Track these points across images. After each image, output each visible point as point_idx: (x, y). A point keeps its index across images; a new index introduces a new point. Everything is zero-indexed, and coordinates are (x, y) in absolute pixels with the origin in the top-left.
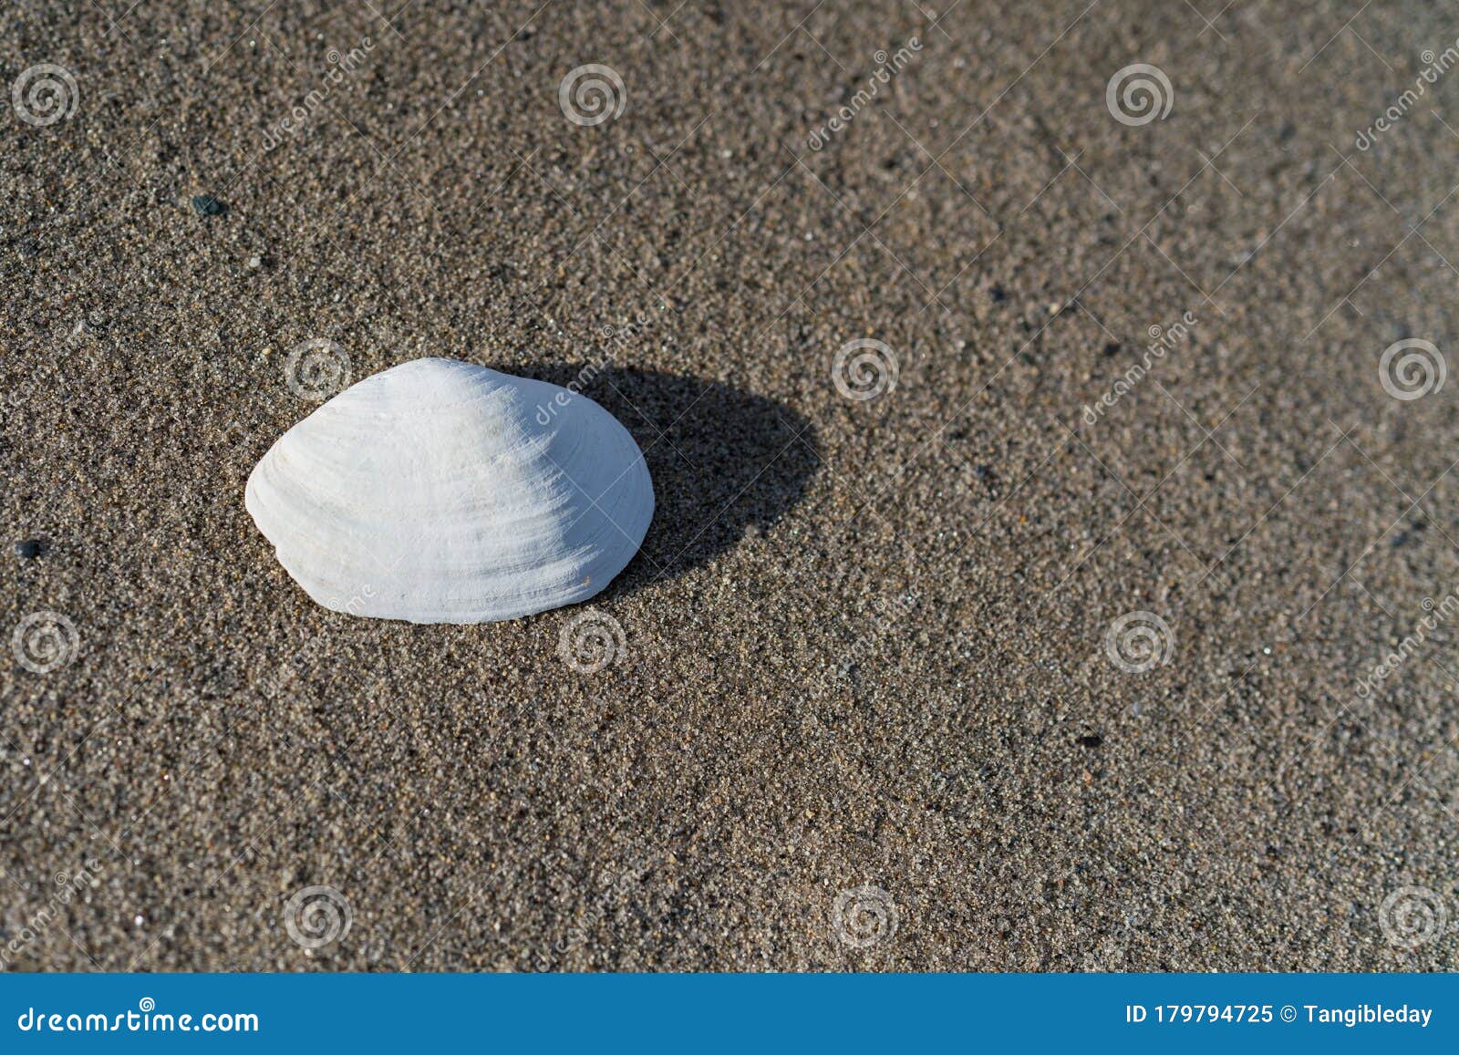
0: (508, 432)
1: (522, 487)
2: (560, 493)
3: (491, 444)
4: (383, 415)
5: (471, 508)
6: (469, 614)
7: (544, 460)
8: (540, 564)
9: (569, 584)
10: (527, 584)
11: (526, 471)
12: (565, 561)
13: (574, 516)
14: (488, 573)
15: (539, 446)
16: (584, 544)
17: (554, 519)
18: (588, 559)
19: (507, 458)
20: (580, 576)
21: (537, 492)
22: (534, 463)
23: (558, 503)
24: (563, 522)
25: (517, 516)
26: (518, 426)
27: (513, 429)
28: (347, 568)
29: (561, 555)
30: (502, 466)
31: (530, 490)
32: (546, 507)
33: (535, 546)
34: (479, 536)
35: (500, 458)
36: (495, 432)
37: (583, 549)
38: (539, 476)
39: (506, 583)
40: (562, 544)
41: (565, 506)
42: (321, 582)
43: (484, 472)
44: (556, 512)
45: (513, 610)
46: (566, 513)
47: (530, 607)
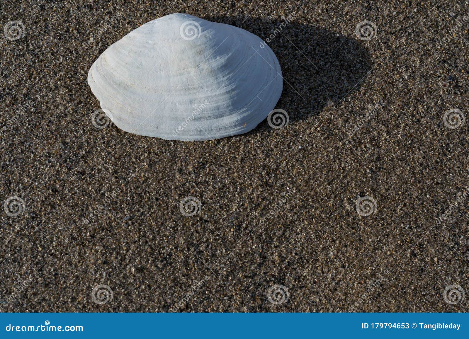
0: (206, 53)
1: (211, 80)
2: (230, 84)
3: (198, 58)
4: (150, 42)
5: (187, 89)
6: (189, 137)
7: (224, 67)
8: (221, 116)
9: (236, 126)
10: (215, 125)
11: (214, 72)
12: (234, 115)
13: (237, 95)
14: (196, 119)
15: (221, 60)
16: (243, 107)
17: (227, 96)
18: (245, 115)
19: (205, 66)
20: (241, 123)
21: (219, 83)
22: (218, 69)
23: (229, 88)
24: (231, 98)
25: (209, 94)
26: (211, 51)
27: (208, 53)
28: (131, 113)
29: (231, 113)
30: (202, 70)
31: (216, 82)
32: (223, 90)
33: (218, 108)
34: (191, 102)
35: (202, 66)
36: (200, 53)
37: (242, 110)
38: (220, 75)
39: (204, 124)
40: (231, 108)
41: (233, 90)
42: (120, 119)
43: (193, 72)
44: (227, 93)
45: (209, 136)
46: (233, 93)
47: (218, 135)
